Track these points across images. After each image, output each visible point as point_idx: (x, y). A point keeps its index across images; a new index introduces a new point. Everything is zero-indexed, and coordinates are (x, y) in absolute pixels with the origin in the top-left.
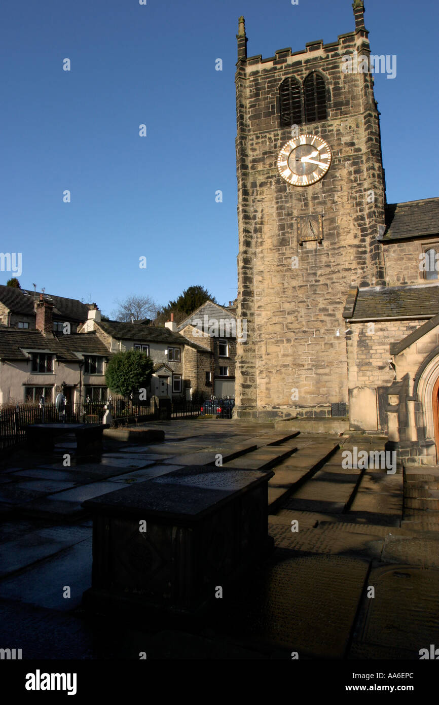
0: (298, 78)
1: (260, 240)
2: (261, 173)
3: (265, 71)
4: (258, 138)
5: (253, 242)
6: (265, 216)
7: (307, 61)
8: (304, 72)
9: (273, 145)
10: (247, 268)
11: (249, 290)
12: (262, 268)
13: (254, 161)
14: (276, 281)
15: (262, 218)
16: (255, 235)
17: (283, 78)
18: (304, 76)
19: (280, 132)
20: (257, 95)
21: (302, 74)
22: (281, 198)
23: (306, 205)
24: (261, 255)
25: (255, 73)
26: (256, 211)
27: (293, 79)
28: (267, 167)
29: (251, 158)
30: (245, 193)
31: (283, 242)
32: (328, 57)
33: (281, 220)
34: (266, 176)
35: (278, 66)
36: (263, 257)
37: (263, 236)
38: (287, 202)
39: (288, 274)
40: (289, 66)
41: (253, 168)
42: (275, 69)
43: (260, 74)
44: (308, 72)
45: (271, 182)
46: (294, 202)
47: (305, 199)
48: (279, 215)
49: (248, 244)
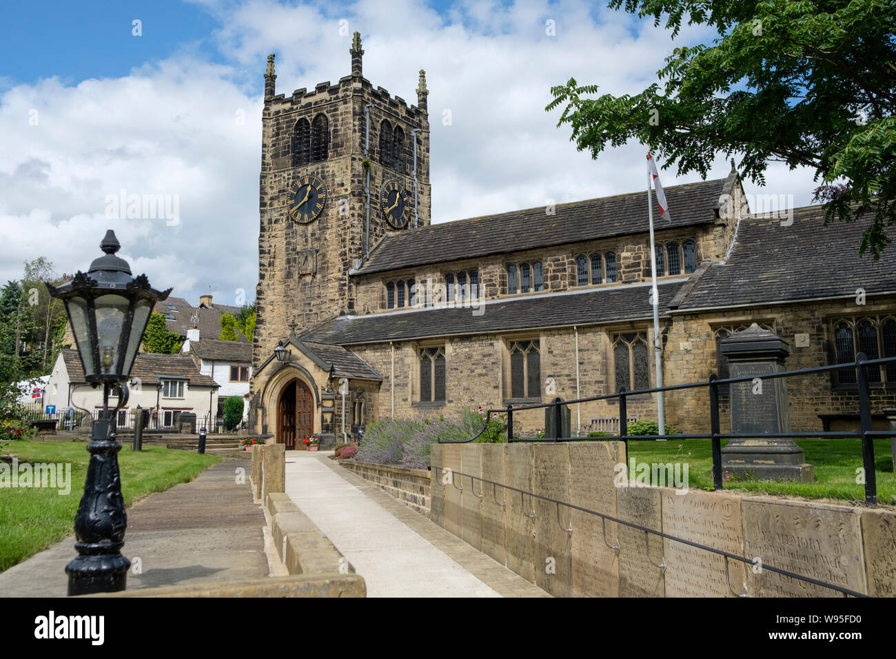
0: (308, 119)
1: (272, 273)
2: (276, 210)
3: (285, 111)
4: (275, 176)
5: (267, 275)
6: (277, 250)
7: (316, 103)
8: (313, 113)
9: (286, 184)
10: (261, 299)
11: (261, 318)
12: (273, 298)
13: (272, 199)
14: (283, 309)
15: (275, 252)
16: (269, 269)
17: (298, 118)
18: (313, 117)
19: (291, 172)
20: (277, 134)
21: (311, 116)
22: (289, 234)
23: (306, 241)
24: (273, 287)
25: (278, 112)
26: (270, 246)
27: (306, 120)
28: (281, 204)
29: (269, 196)
30: (263, 229)
31: (289, 275)
32: (330, 100)
33: (287, 255)
34: (280, 213)
35: (295, 107)
36: (274, 289)
37: (275, 270)
38: (293, 238)
39: (291, 304)
40: (302, 107)
41: (271, 205)
42: (292, 109)
43: (281, 114)
44: (316, 113)
45: (282, 219)
46: (299, 238)
47: (306, 236)
48: (287, 249)
49: (262, 277)
